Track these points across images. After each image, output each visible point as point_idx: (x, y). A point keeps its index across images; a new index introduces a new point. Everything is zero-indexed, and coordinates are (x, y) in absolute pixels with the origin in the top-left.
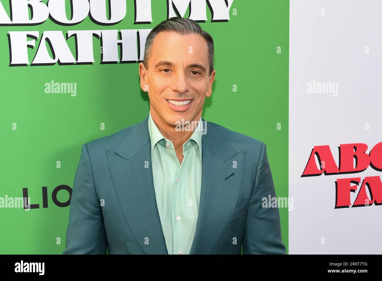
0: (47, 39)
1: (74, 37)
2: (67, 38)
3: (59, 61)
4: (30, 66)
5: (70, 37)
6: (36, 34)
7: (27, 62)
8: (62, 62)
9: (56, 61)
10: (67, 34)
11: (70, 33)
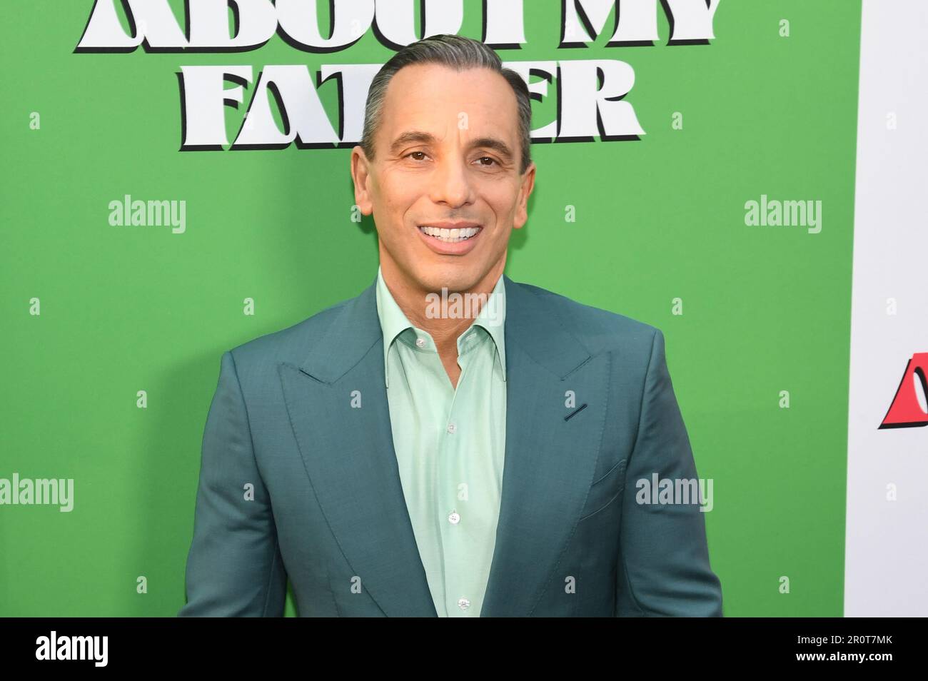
0: (272, 86)
1: (335, 81)
2: (319, 82)
3: (298, 140)
4: (231, 150)
5: (325, 81)
6: (246, 72)
7: (223, 140)
8: (305, 141)
9: (290, 138)
10: (319, 74)
11: (327, 71)
